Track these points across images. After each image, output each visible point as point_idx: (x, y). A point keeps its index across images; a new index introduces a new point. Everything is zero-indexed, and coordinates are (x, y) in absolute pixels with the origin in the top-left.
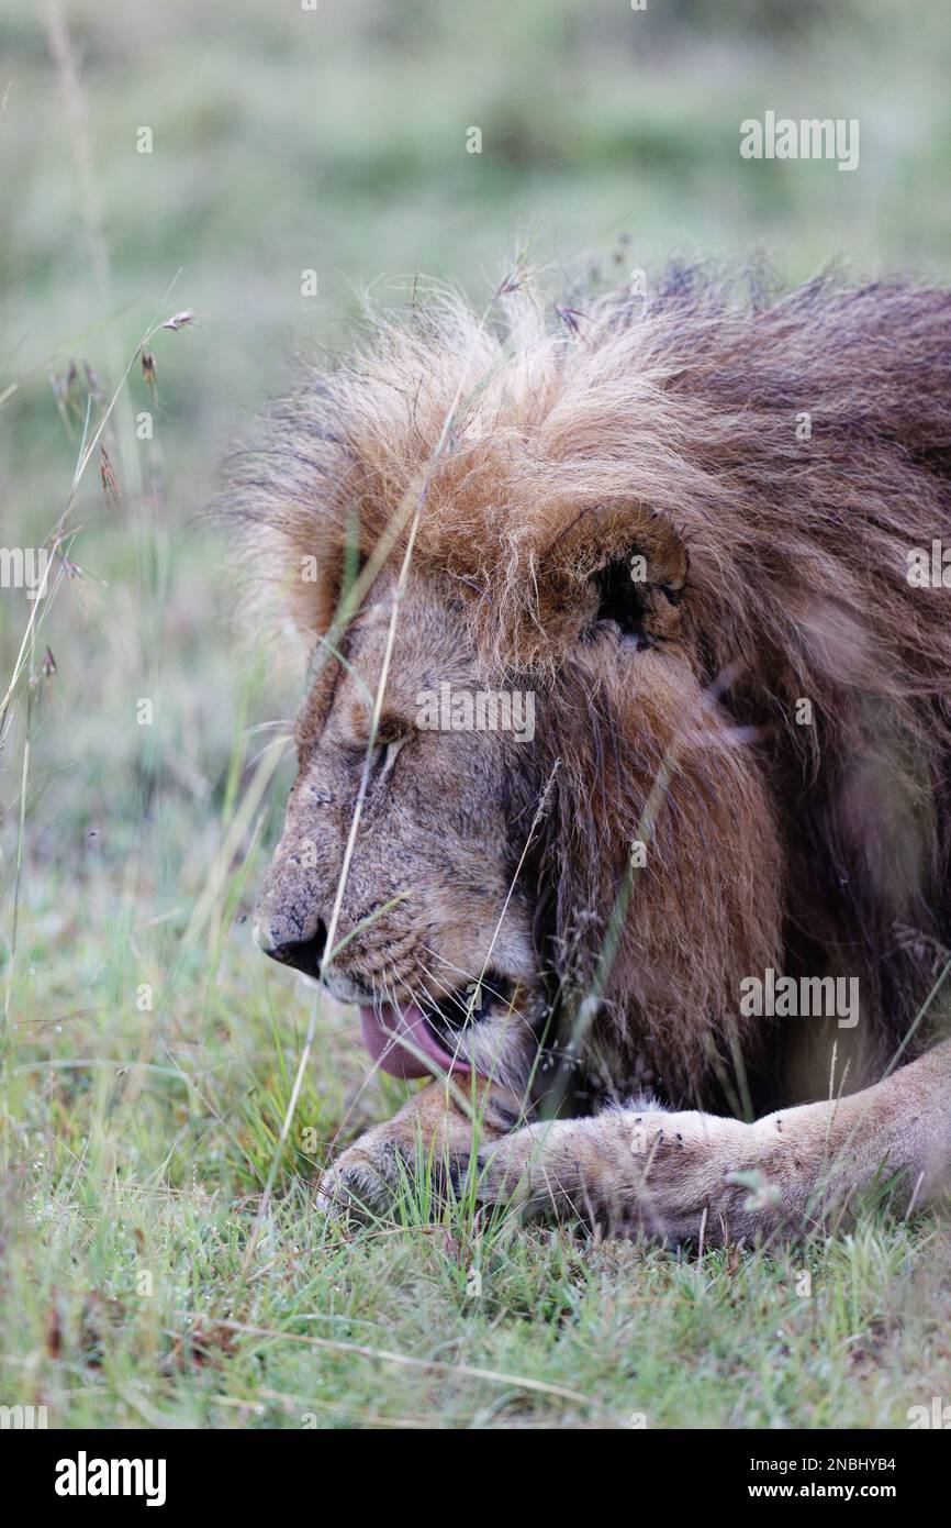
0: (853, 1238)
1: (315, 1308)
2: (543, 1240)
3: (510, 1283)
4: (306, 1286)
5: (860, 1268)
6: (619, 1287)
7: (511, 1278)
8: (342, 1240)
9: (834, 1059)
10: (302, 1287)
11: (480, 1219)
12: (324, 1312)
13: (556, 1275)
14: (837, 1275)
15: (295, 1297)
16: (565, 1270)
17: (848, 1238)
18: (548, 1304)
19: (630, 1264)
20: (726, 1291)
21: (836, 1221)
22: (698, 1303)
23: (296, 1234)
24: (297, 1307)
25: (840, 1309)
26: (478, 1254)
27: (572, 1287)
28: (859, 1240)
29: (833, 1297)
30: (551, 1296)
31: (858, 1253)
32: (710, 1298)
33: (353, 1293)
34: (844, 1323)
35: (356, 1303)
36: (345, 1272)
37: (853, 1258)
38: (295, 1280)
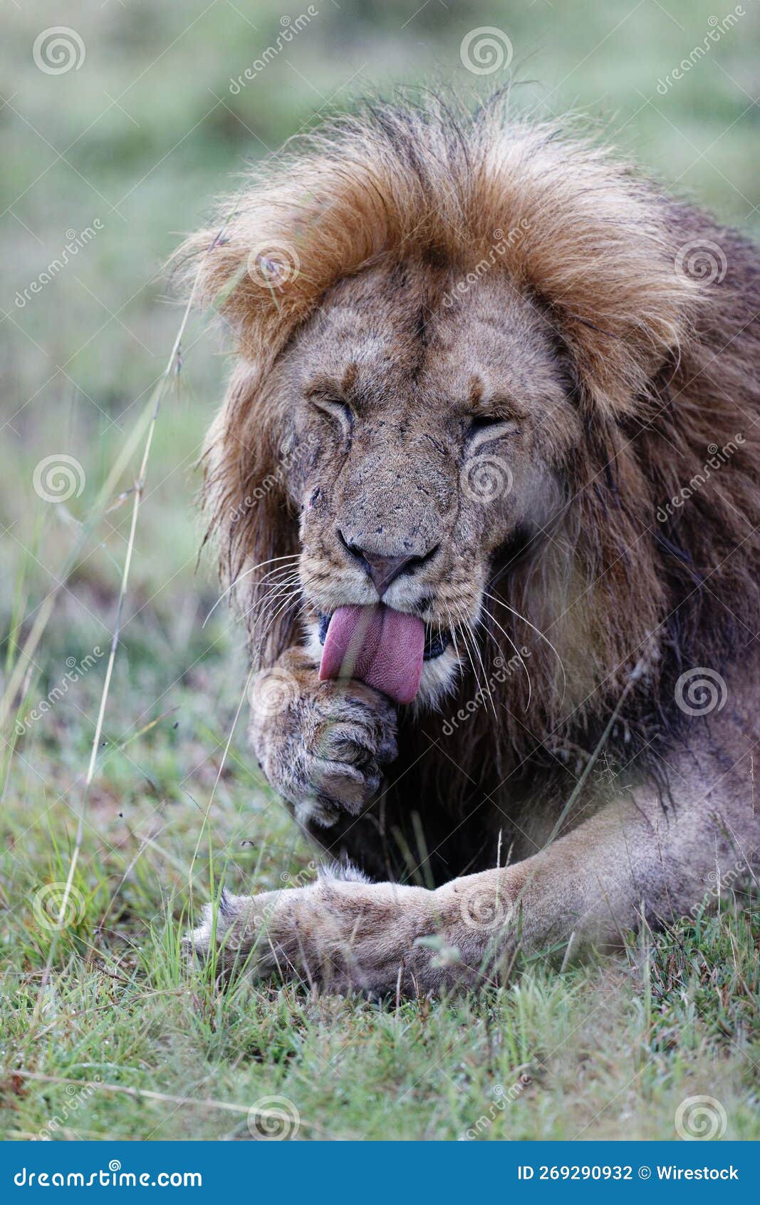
0: (520, 987)
1: (89, 1058)
2: (272, 998)
3: (246, 1033)
4: (82, 1041)
5: (526, 1011)
6: (333, 1033)
7: (247, 1029)
8: (111, 1003)
9: (500, 844)
10: (78, 1042)
11: (220, 984)
12: (97, 1061)
13: (283, 1026)
14: (508, 1018)
15: (73, 1050)
16: (289, 1021)
17: (516, 988)
18: (276, 1049)
19: (342, 1014)
20: (420, 1033)
21: (505, 976)
22: (397, 1043)
23: (73, 999)
24: (74, 1058)
25: (511, 1044)
26: (219, 1011)
27: (295, 1035)
28: (524, 988)
29: (505, 1035)
30: (279, 1043)
31: (524, 999)
32: (406, 1039)
33: (119, 1046)
34: (514, 1055)
35: (123, 1052)
36: (113, 1028)
37: (520, 1003)
38: (73, 1036)
